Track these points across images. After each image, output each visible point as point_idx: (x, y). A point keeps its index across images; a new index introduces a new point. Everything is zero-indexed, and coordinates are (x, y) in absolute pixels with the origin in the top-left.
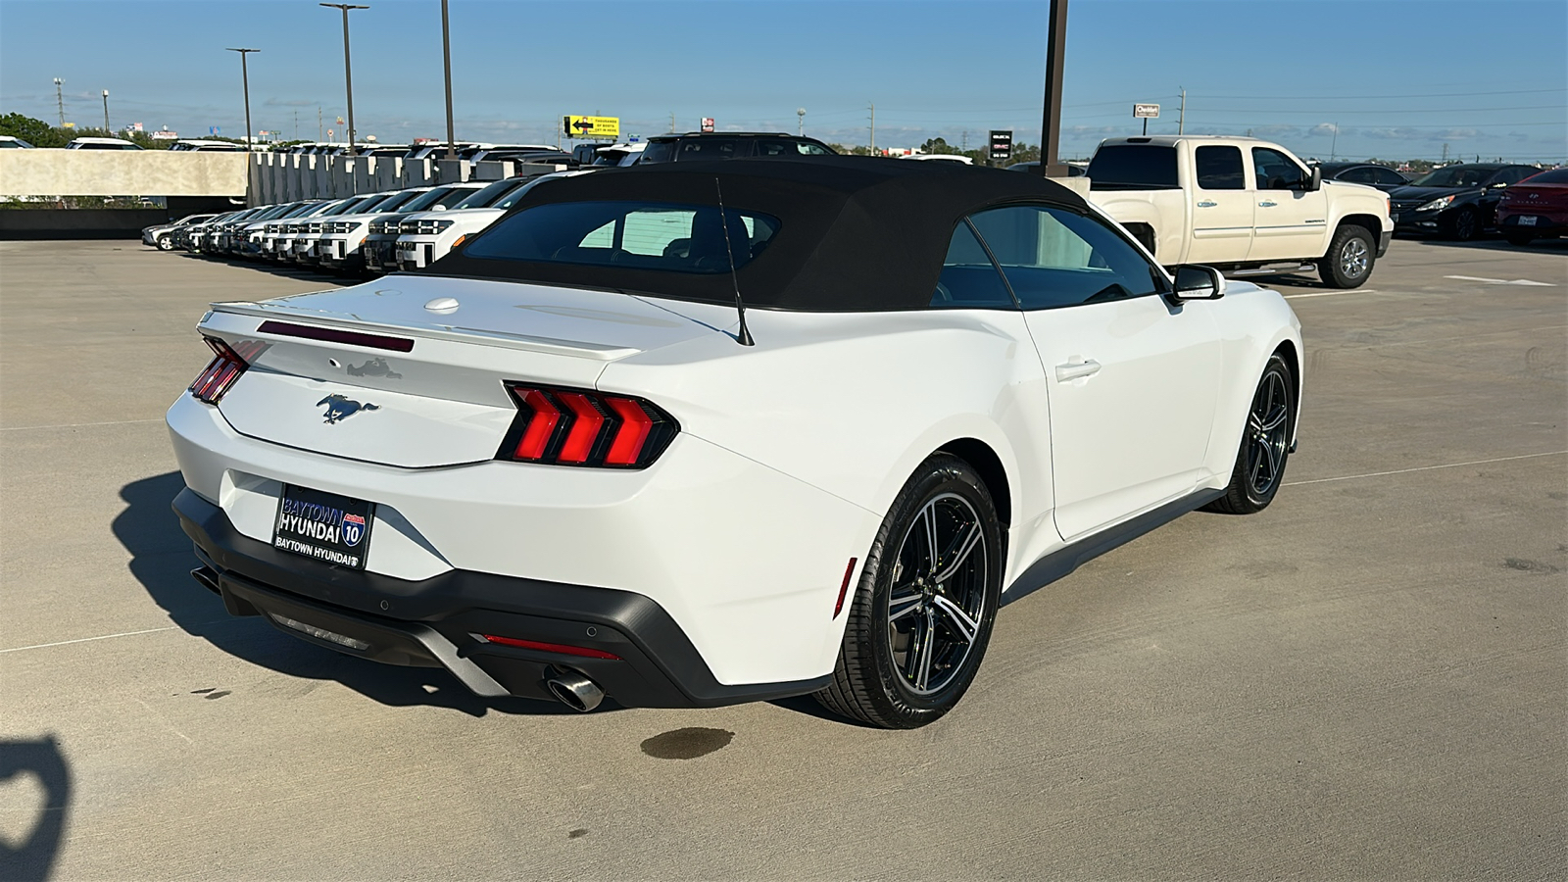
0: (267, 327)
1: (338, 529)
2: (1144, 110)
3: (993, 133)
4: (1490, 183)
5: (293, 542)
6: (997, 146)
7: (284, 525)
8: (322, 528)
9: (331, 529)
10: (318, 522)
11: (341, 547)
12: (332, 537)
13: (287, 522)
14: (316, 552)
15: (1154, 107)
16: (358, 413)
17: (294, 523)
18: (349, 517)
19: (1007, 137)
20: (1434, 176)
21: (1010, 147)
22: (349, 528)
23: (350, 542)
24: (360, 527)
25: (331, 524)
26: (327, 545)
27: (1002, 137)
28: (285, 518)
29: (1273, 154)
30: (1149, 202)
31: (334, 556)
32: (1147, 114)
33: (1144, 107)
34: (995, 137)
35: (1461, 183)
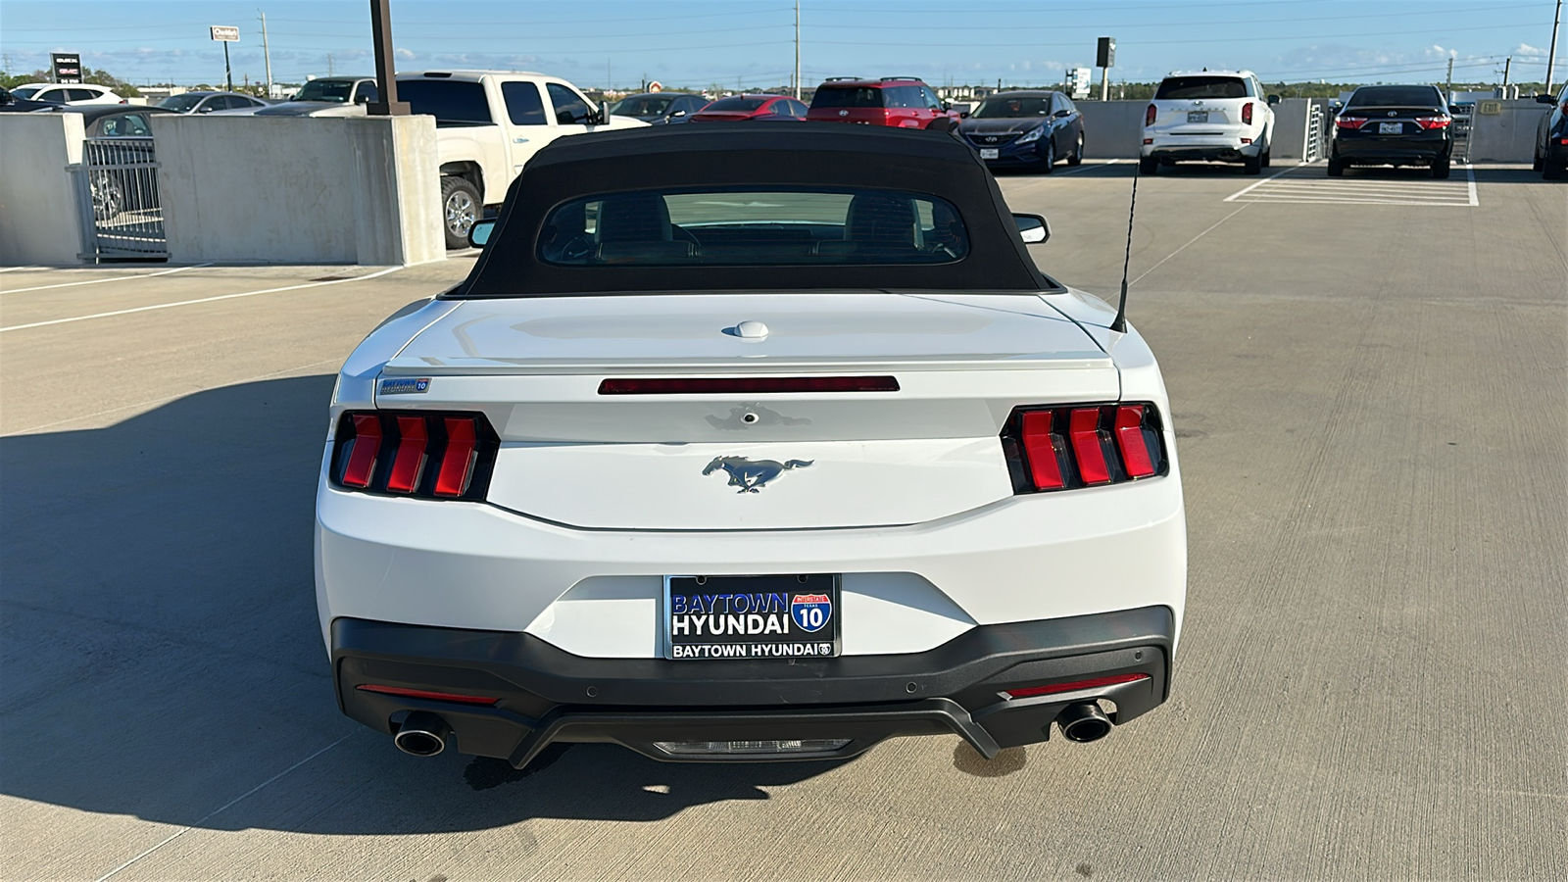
0: (607, 387)
1: (786, 618)
2: (222, 33)
3: (56, 56)
4: (671, 112)
5: (706, 648)
6: (63, 71)
7: (681, 629)
8: (755, 621)
9: (773, 618)
10: (750, 612)
11: (796, 635)
12: (778, 627)
13: (684, 624)
14: (754, 650)
15: (232, 30)
16: (783, 474)
17: (699, 623)
18: (799, 599)
19: (75, 61)
20: (621, 107)
21: (79, 71)
22: (804, 612)
23: (810, 627)
24: (823, 608)
25: (771, 612)
26: (774, 638)
27: (67, 60)
28: (680, 621)
31: (785, 649)
32: (227, 37)
33: (222, 29)
34: (59, 60)
35: (645, 112)
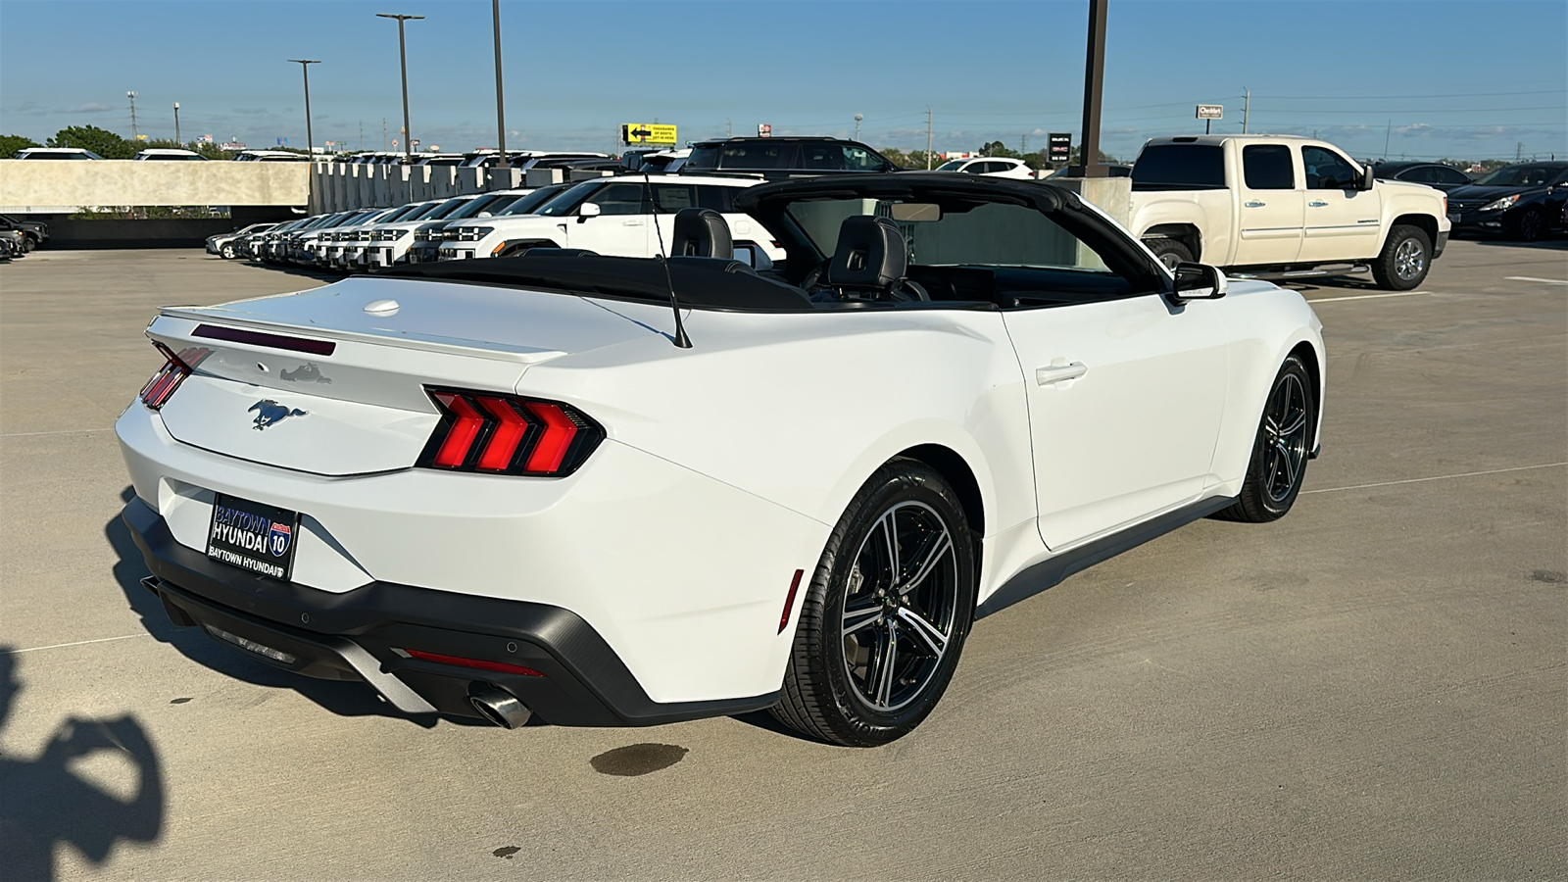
0: (202, 331)
1: (266, 538)
2: (1207, 111)
3: (1052, 136)
4: (1556, 181)
5: (224, 552)
6: (1056, 149)
7: (217, 534)
8: (250, 537)
9: (259, 538)
10: (248, 531)
11: (268, 557)
12: (260, 547)
13: (219, 530)
14: (245, 562)
15: (1217, 108)
16: (287, 419)
17: (225, 532)
18: (276, 527)
19: (1066, 140)
20: (1499, 174)
21: (1069, 150)
22: (276, 538)
23: (276, 552)
24: (286, 536)
25: (259, 534)
26: (255, 555)
27: (1061, 139)
28: (218, 527)
29: (1324, 153)
30: (1194, 203)
31: (262, 567)
32: (1211, 115)
33: (1208, 108)
34: (1054, 140)
35: (1526, 181)
